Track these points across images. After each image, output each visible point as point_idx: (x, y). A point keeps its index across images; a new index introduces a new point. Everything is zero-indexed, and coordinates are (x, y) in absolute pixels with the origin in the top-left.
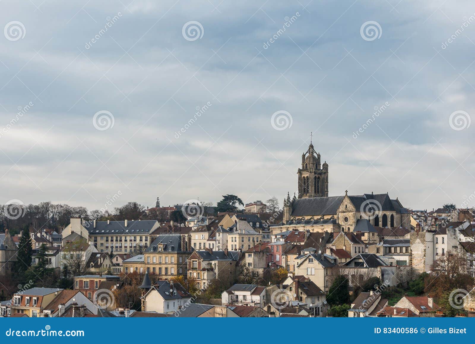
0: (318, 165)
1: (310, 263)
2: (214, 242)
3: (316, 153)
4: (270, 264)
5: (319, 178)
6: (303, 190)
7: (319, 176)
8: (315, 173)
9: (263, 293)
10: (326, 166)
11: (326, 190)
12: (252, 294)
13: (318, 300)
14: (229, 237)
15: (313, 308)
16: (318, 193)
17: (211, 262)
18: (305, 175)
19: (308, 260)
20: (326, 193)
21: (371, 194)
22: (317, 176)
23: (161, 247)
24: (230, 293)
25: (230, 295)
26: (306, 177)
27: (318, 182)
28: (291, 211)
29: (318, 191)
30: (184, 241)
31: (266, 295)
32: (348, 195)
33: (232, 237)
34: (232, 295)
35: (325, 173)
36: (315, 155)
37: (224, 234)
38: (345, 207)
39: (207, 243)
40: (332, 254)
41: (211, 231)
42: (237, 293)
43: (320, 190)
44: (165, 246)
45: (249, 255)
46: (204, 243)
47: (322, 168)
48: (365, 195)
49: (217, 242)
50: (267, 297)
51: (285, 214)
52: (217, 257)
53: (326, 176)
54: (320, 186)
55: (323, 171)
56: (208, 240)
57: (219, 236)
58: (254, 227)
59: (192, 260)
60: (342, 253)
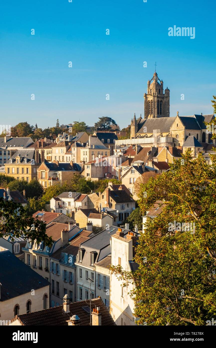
0: (161, 90)
1: (132, 173)
2: (70, 155)
3: (159, 80)
4: (106, 174)
5: (161, 101)
6: (147, 112)
7: (162, 99)
8: (158, 97)
9: (85, 200)
10: (168, 90)
11: (167, 112)
12: (75, 200)
13: (128, 206)
14: (82, 150)
15: (122, 214)
16: (161, 114)
17: (56, 172)
18: (150, 98)
19: (130, 172)
20: (168, 114)
21: (201, 115)
22: (160, 100)
23: (18, 159)
24: (57, 199)
25: (57, 202)
26: (150, 100)
27: (161, 105)
28: (137, 129)
29: (161, 113)
31: (88, 201)
32: (180, 116)
33: (84, 152)
34: (59, 201)
35: (167, 97)
36: (159, 81)
37: (79, 148)
38: (177, 125)
39: (65, 156)
40: (153, 166)
41: (68, 146)
42: (63, 199)
43: (162, 112)
44: (22, 159)
45: (87, 166)
46: (63, 157)
47: (164, 93)
48: (196, 115)
49: (73, 155)
50: (88, 204)
51: (132, 132)
52: (63, 169)
53: (168, 100)
54: (162, 109)
55: (165, 95)
56: (66, 154)
57: (74, 150)
58: (105, 142)
59: (41, 170)
60: (163, 166)
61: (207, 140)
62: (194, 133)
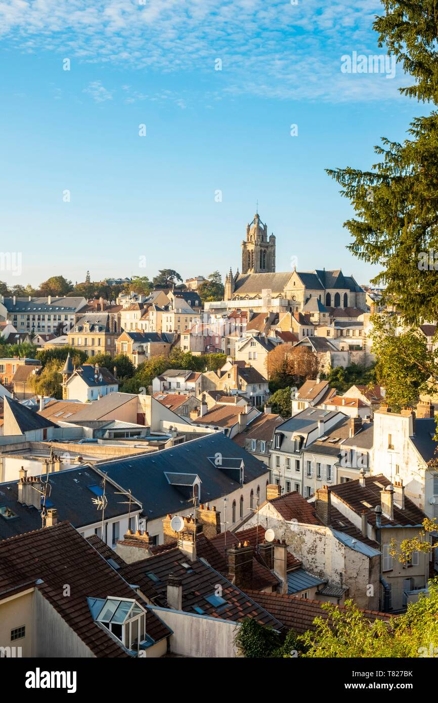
0: (264, 237)
1: (252, 346)
2: (147, 322)
3: (262, 223)
4: (208, 347)
5: (265, 251)
6: (247, 266)
7: (266, 249)
8: (261, 246)
9: (199, 380)
10: (273, 238)
11: (273, 265)
12: (186, 381)
13: (260, 388)
14: (164, 315)
15: (254, 397)
16: (264, 268)
17: (142, 344)
18: (251, 247)
19: (250, 345)
20: (273, 268)
21: (323, 270)
22: (263, 249)
23: (87, 326)
24: (162, 379)
25: (162, 382)
26: (250, 250)
27: (264, 256)
28: (234, 288)
29: (264, 266)
30: (112, 321)
31: (202, 382)
32: (297, 271)
33: (167, 317)
34: (163, 382)
35: (272, 246)
36: (261, 225)
37: (159, 312)
38: (293, 284)
39: (140, 323)
40: (276, 336)
41: (144, 310)
42: (169, 379)
43: (266, 265)
44: (91, 326)
45: (185, 337)
46: (136, 323)
47: (268, 241)
48: (317, 271)
49: (151, 322)
50: (203, 384)
51: (227, 291)
52: (150, 339)
53: (273, 249)
54: (266, 261)
55: (270, 243)
56: (140, 320)
57: (153, 314)
58: (193, 305)
59: (122, 342)
60: (288, 337)
61: (333, 303)
62: (316, 294)
